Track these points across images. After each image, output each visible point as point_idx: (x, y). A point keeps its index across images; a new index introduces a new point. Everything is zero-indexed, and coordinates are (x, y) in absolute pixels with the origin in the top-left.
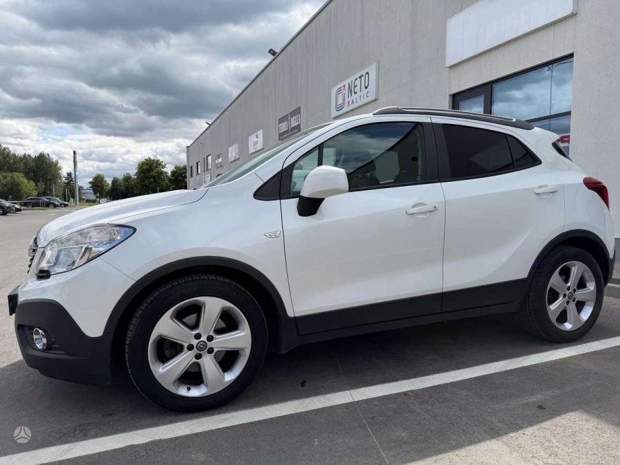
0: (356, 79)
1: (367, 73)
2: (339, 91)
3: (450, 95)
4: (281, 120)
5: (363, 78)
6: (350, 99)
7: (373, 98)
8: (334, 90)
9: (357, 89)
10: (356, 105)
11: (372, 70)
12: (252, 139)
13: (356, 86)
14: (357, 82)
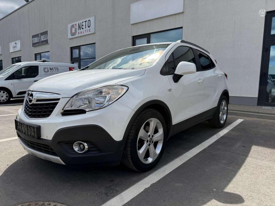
0: (83, 22)
1: (89, 20)
2: (73, 26)
3: (132, 36)
4: (33, 37)
5: (87, 22)
6: (80, 31)
7: (93, 32)
8: (69, 26)
9: (84, 27)
10: (82, 34)
11: (92, 19)
12: (12, 44)
13: (83, 25)
14: (84, 24)
